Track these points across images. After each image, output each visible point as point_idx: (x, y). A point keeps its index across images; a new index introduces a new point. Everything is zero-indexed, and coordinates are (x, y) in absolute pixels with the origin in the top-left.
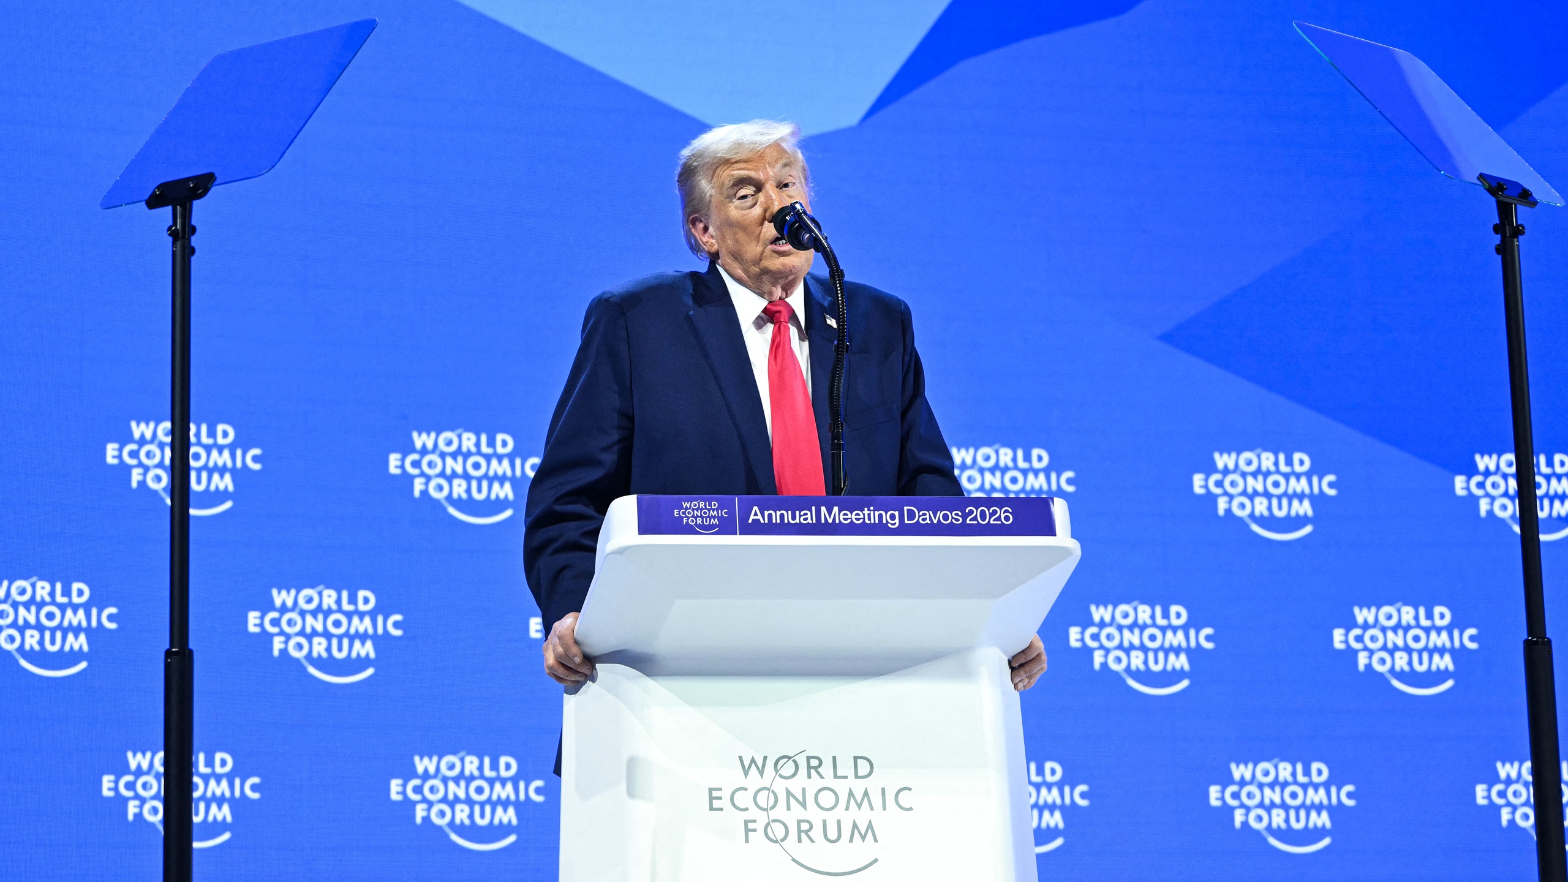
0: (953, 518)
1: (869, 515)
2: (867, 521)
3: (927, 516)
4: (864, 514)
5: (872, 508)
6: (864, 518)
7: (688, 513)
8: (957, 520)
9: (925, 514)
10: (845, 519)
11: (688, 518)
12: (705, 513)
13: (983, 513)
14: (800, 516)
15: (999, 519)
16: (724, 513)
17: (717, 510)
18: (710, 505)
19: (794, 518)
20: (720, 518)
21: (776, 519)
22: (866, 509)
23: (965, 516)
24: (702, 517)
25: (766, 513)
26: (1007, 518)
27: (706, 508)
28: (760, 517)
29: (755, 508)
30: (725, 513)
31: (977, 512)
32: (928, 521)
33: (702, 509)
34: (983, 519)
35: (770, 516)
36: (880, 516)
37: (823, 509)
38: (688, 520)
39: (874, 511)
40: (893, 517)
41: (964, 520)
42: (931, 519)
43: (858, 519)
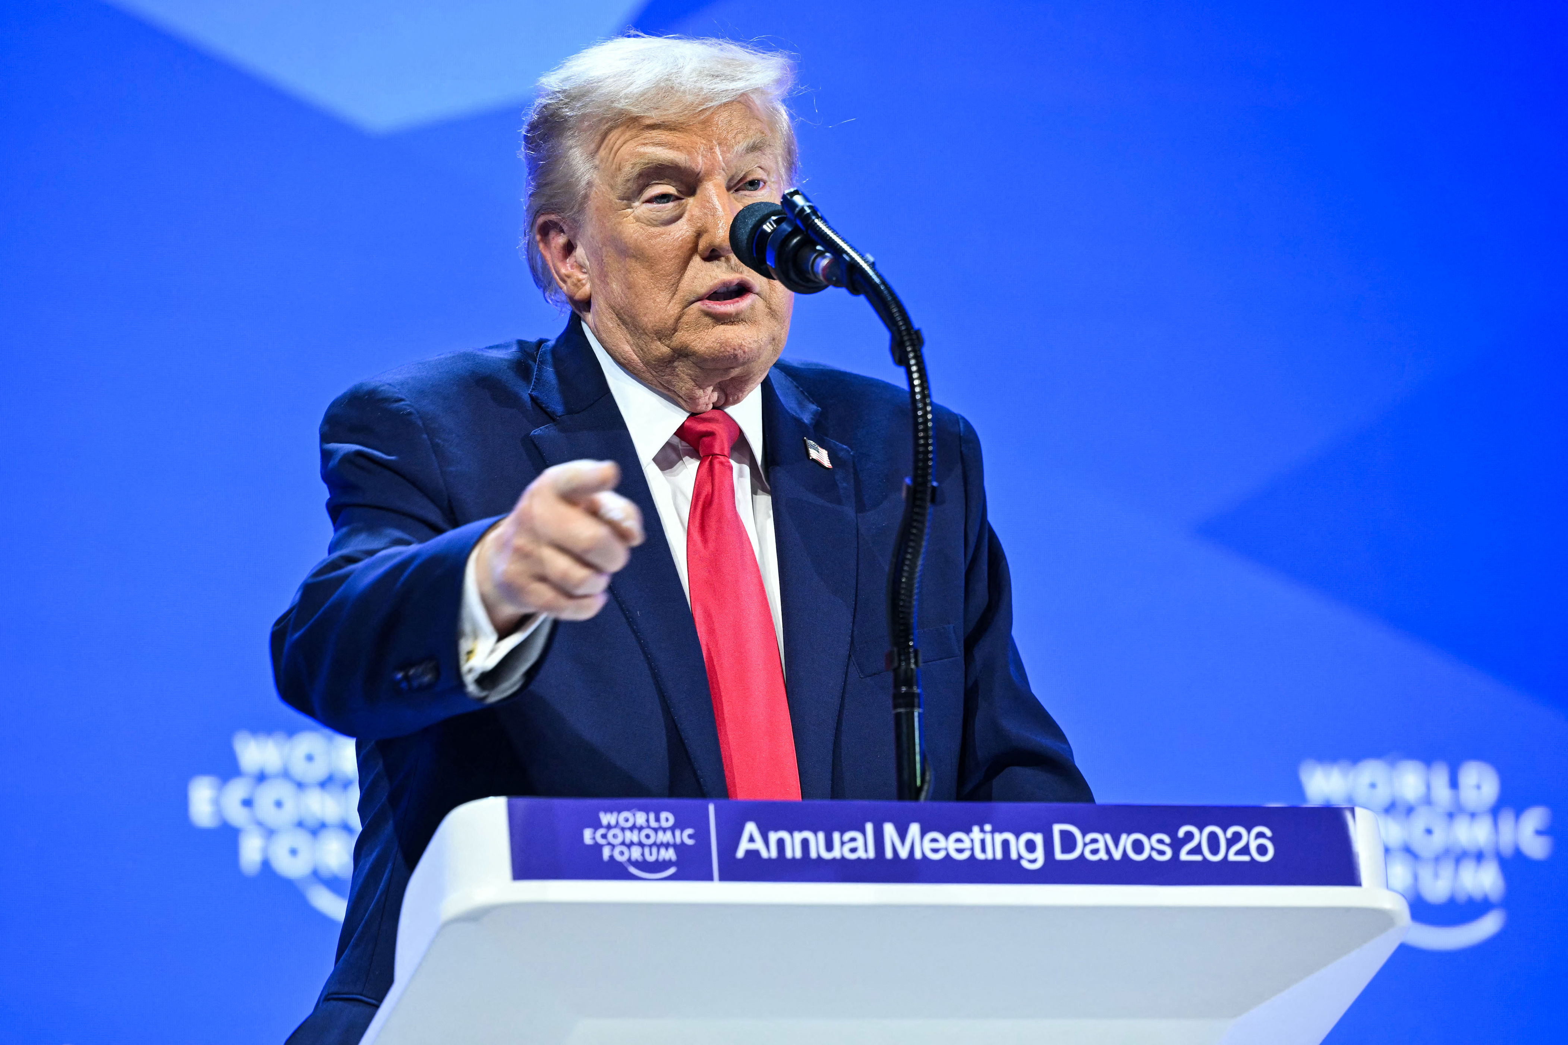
0: (1152, 849)
1: (983, 842)
2: (979, 855)
3: (1101, 845)
4: (972, 841)
5: (988, 827)
6: (972, 849)
7: (615, 836)
8: (1162, 853)
9: (1094, 841)
10: (935, 851)
11: (613, 846)
12: (648, 836)
13: (1213, 840)
14: (843, 843)
15: (1245, 850)
16: (685, 836)
17: (673, 829)
18: (658, 819)
19: (829, 847)
20: (680, 848)
21: (793, 850)
22: (976, 829)
23: (1177, 845)
24: (641, 845)
25: (773, 837)
26: (1262, 850)
27: (649, 827)
28: (759, 845)
29: (751, 828)
30: (690, 836)
31: (1201, 837)
32: (1102, 855)
33: (641, 829)
34: (1214, 849)
35: (781, 843)
36: (1006, 844)
37: (889, 829)
38: (612, 850)
39: (993, 832)
40: (1031, 846)
41: (1176, 850)
42: (1108, 851)
43: (960, 851)
